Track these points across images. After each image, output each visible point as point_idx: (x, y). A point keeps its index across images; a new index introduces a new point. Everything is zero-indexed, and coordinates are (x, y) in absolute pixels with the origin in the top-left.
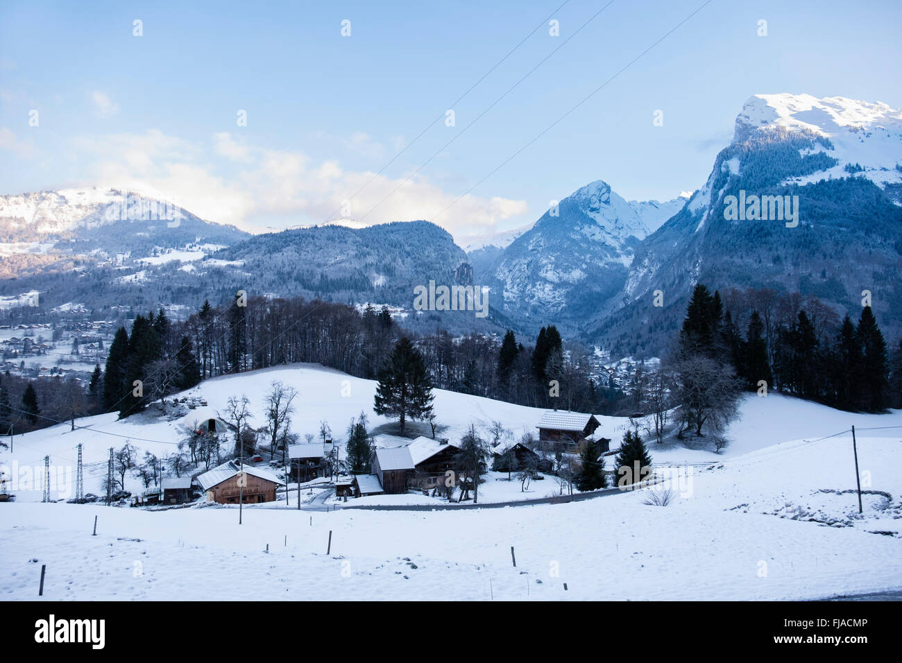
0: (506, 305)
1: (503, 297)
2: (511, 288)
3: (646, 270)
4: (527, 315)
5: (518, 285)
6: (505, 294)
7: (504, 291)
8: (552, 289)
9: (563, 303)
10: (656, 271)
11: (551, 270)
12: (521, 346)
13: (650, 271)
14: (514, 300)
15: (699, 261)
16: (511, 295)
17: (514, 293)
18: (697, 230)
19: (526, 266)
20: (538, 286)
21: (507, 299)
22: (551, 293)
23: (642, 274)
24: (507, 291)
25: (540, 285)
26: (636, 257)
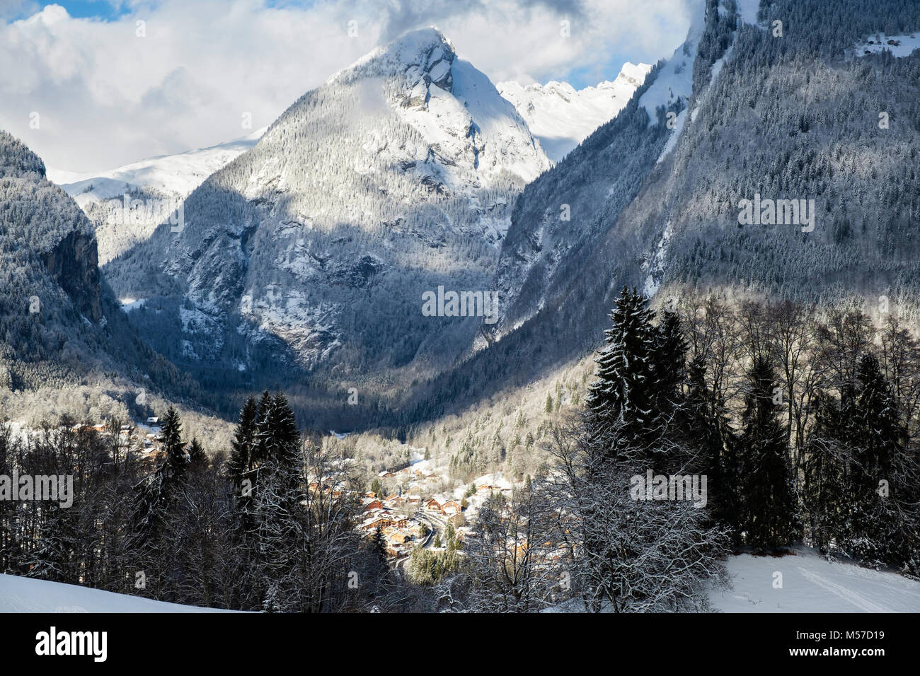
0: (186, 343)
1: (179, 323)
2: (200, 301)
3: (539, 256)
4: (242, 368)
5: (219, 291)
6: (185, 315)
7: (182, 310)
8: (304, 301)
9: (334, 338)
10: (565, 258)
11: (304, 253)
12: (196, 448)
13: (549, 258)
14: (207, 330)
15: (666, 235)
16: (199, 318)
17: (209, 313)
18: (661, 159)
19: (238, 242)
20: (270, 295)
21: (190, 326)
22: (302, 313)
23: (529, 266)
24: (189, 306)
25: (275, 292)
26: (514, 223)
